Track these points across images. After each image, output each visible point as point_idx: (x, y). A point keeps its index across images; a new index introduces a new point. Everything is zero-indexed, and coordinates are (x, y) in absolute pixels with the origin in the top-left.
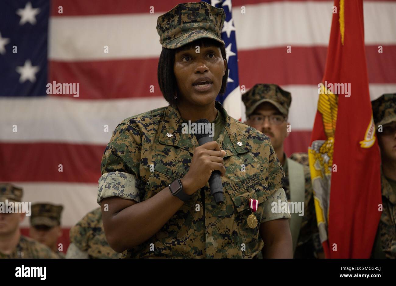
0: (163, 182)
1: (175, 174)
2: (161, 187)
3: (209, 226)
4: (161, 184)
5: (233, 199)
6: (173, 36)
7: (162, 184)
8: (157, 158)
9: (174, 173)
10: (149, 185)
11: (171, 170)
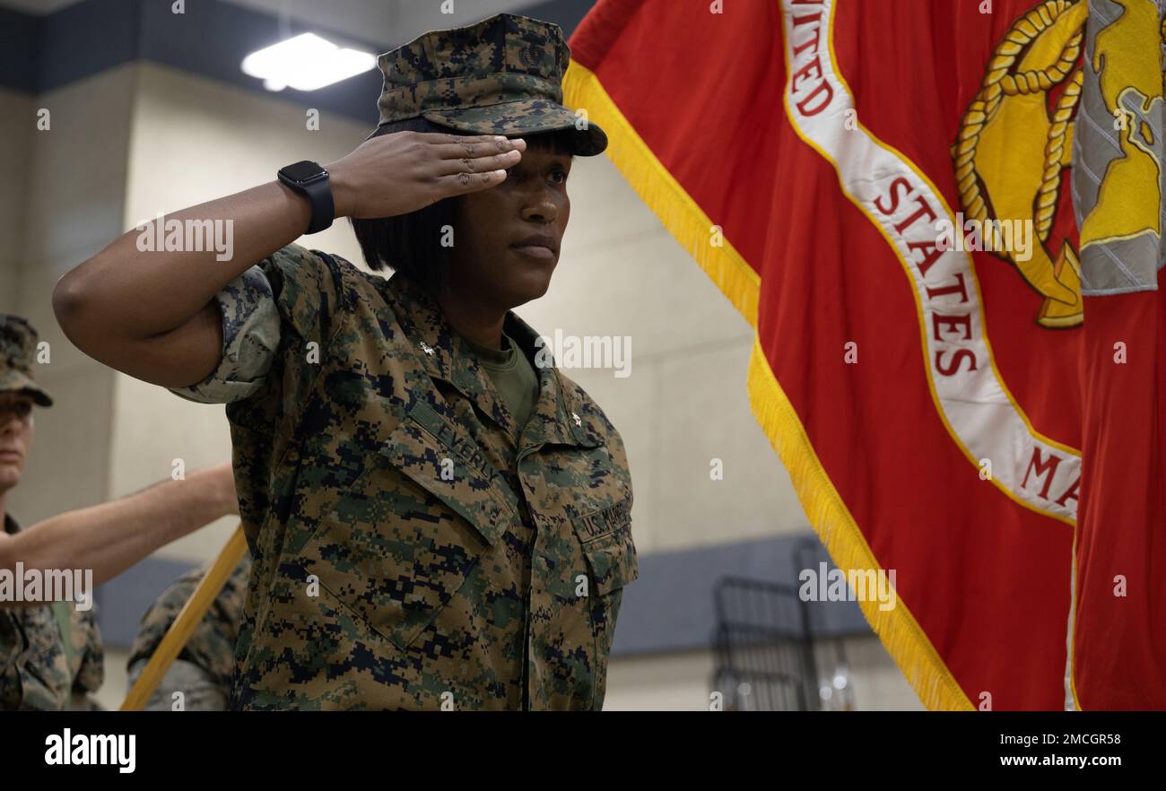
0: (429, 451)
1: (460, 446)
2: (424, 463)
3: (537, 615)
4: (423, 455)
5: (590, 556)
6: (471, 99)
7: (425, 457)
8: (418, 383)
9: (459, 442)
10: (392, 449)
11: (453, 431)
